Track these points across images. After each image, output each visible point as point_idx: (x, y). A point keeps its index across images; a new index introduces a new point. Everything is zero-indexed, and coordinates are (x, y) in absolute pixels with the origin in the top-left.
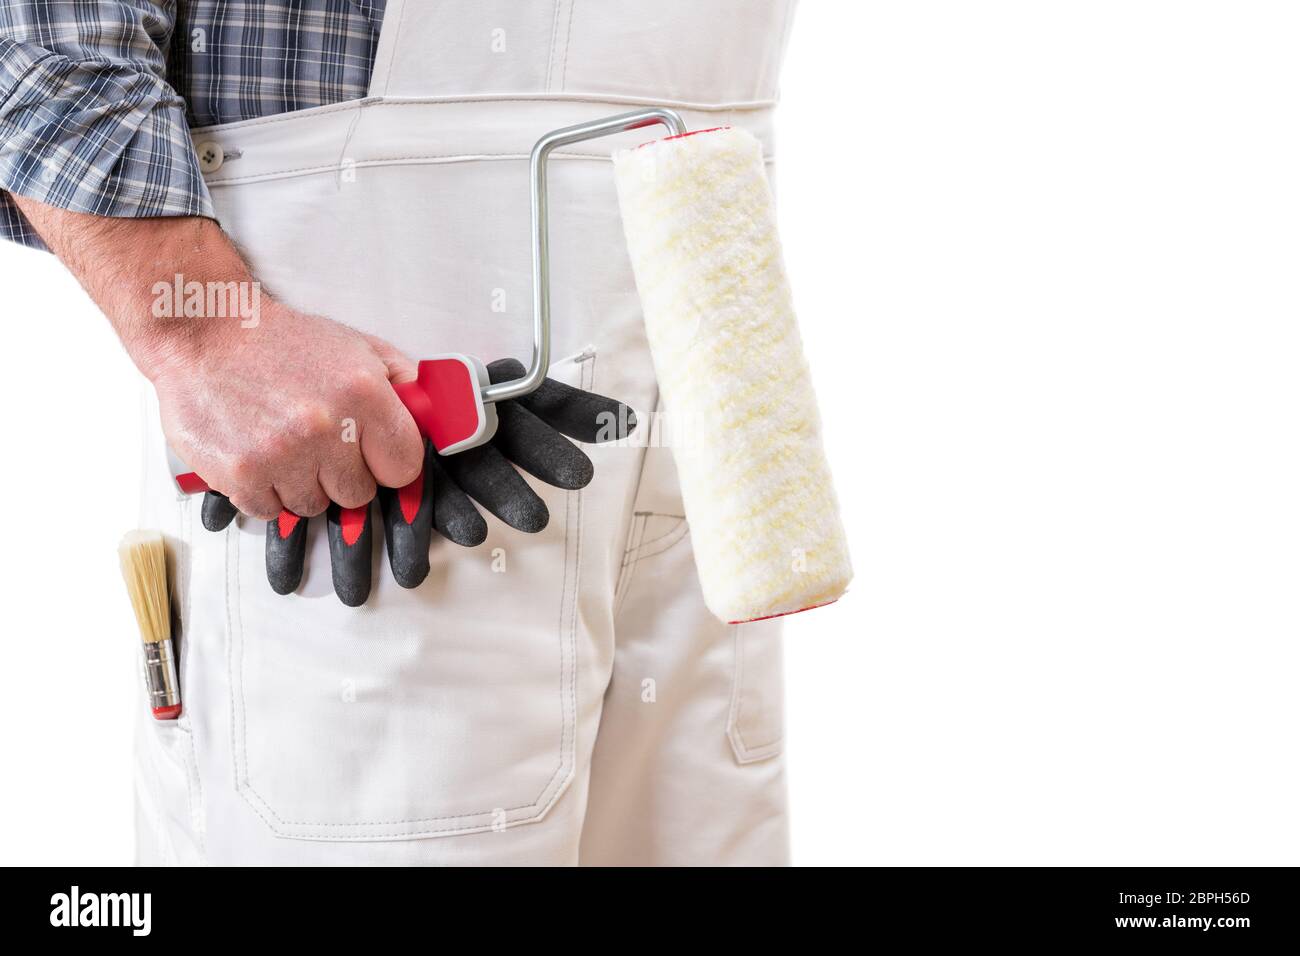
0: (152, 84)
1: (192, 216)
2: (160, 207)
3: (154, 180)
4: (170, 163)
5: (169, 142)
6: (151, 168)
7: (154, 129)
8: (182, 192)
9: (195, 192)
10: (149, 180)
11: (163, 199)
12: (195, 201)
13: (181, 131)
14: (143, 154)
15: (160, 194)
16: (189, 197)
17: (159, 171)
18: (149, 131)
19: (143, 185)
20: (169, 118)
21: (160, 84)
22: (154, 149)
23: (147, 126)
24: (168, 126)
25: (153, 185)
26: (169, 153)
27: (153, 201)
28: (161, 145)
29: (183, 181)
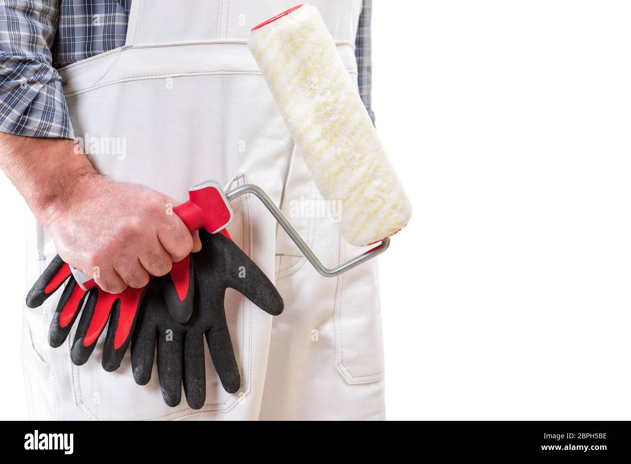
0: (48, 70)
1: (64, 139)
2: (47, 133)
3: (45, 119)
4: (54, 110)
5: (54, 99)
6: (44, 112)
7: (47, 92)
8: (59, 126)
9: (66, 126)
10: (42, 118)
11: (49, 129)
12: (65, 131)
13: (60, 94)
14: (41, 104)
15: (47, 126)
16: (62, 129)
17: (48, 113)
18: (45, 93)
19: (39, 121)
20: (55, 87)
21: (52, 69)
22: (47, 103)
23: (44, 91)
24: (54, 91)
25: (44, 121)
26: (54, 105)
27: (44, 129)
28: (50, 101)
29: (60, 120)
